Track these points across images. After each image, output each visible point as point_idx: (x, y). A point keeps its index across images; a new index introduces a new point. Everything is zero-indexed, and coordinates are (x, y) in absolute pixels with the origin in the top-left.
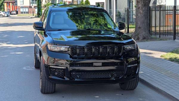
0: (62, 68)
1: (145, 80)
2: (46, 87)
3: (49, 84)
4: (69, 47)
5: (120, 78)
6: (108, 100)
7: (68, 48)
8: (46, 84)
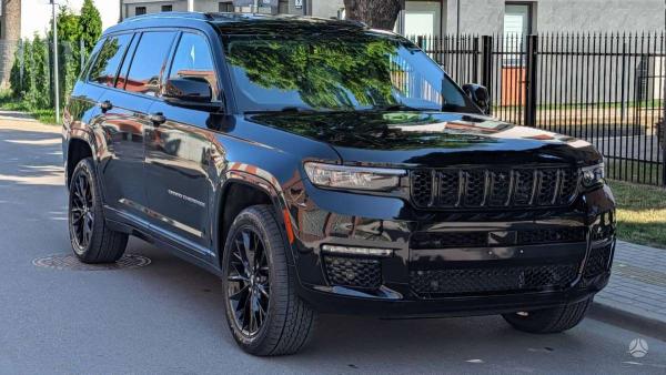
0: (373, 252)
1: (613, 306)
2: (286, 330)
3: (299, 318)
4: (403, 172)
5: (573, 285)
6: (530, 371)
7: (400, 176)
8: (289, 317)
